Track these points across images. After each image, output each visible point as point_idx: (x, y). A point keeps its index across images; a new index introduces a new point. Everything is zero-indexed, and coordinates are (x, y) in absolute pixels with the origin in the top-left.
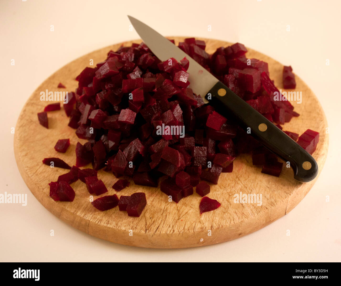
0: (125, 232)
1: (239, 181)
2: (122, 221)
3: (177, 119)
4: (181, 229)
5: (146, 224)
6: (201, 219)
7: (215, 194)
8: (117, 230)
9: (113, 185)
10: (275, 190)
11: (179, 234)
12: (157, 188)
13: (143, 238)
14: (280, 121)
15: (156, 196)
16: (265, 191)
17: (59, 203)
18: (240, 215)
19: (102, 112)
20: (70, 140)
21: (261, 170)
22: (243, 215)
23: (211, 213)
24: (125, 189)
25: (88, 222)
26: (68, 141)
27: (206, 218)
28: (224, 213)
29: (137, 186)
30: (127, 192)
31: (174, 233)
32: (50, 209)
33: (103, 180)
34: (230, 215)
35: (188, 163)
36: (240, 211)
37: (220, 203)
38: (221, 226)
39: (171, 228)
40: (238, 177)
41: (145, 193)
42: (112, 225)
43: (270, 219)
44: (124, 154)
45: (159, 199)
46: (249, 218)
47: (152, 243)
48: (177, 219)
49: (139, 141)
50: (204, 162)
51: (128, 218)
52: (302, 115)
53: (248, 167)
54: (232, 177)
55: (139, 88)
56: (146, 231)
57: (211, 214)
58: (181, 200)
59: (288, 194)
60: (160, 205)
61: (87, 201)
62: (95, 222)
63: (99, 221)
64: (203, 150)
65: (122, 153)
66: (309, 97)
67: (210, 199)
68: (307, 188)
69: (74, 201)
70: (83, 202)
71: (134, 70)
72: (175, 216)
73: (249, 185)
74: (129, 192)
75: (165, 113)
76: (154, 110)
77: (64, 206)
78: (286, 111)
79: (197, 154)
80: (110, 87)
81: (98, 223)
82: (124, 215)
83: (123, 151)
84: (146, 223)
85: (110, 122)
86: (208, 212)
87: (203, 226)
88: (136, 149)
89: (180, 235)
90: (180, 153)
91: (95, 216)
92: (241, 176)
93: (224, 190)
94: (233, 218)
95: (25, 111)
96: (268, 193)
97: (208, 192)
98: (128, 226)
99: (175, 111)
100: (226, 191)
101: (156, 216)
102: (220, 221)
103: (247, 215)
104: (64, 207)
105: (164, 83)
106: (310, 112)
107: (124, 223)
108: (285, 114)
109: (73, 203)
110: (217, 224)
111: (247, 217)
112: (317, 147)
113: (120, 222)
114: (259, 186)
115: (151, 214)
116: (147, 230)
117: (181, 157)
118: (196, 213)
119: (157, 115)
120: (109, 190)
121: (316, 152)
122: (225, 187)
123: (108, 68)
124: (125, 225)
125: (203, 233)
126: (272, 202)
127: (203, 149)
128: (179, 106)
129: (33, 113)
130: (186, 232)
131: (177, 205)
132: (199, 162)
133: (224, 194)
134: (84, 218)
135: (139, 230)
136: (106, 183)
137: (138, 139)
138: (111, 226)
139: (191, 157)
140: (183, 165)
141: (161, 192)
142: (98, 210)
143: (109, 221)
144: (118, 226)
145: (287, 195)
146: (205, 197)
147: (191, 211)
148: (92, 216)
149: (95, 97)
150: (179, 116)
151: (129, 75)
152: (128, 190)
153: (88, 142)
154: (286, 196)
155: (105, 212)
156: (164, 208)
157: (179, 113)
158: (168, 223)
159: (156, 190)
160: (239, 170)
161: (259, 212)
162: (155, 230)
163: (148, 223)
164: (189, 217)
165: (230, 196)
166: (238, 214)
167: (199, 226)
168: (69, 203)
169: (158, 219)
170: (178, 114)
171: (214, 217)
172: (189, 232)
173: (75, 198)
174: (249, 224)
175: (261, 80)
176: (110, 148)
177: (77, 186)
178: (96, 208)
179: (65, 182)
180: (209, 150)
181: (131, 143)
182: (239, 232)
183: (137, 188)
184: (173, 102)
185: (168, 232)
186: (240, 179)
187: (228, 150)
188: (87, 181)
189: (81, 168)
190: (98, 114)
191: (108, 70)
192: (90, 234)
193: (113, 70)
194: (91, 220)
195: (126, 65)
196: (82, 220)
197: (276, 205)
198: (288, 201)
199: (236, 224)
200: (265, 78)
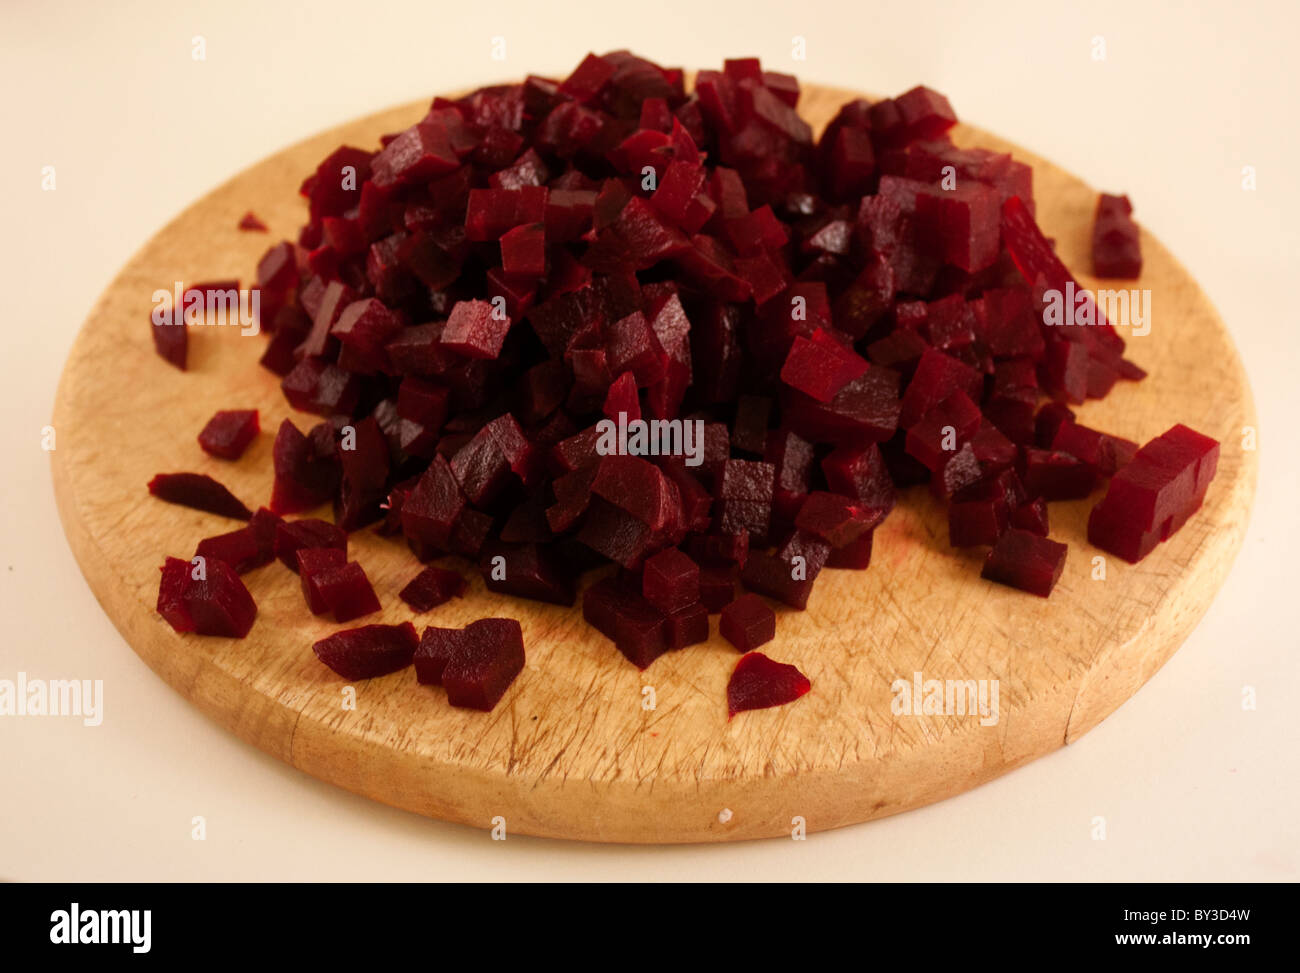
0: (431, 764)
1: (892, 603)
2: (424, 723)
3: (668, 350)
4: (646, 765)
5: (515, 741)
6: (729, 736)
7: (792, 645)
8: (402, 757)
9: (405, 585)
10: (1029, 644)
11: (640, 784)
12: (571, 611)
13: (500, 794)
14: (1068, 389)
15: (565, 637)
16: (991, 645)
17: (190, 643)
18: (882, 730)
19: (384, 307)
20: (262, 414)
21: (981, 567)
22: (896, 731)
23: (770, 716)
24: (448, 604)
25: (293, 719)
26: (252, 417)
27: (749, 733)
28: (823, 717)
29: (495, 595)
30: (454, 617)
31: (617, 781)
32: (157, 664)
33: (367, 568)
34: (843, 727)
35: (698, 520)
36: (885, 718)
37: (809, 678)
38: (804, 767)
39: (608, 762)
40: (890, 587)
41: (523, 626)
42: (384, 735)
43: (1002, 753)
44: (452, 472)
45: (574, 649)
46: (918, 742)
47: (530, 814)
48: (637, 728)
49: (512, 422)
50: (760, 521)
51: (445, 714)
52: (1159, 376)
53: (931, 555)
54: (864, 588)
55: (531, 224)
56: (511, 766)
57: (771, 720)
58: (660, 659)
59: (1080, 665)
60: (576, 675)
61: (299, 638)
62: (321, 720)
63: (337, 716)
64: (758, 473)
65: (447, 467)
66: (1191, 311)
67: (771, 661)
68: (1156, 648)
69: (249, 638)
70: (283, 641)
71: (519, 161)
72: (629, 718)
73: (930, 622)
74: (461, 617)
75: (621, 322)
76: (581, 311)
77: (211, 652)
78: (1092, 355)
79: (733, 490)
80: (421, 219)
81: (331, 724)
82: (433, 699)
83: (448, 461)
84: (515, 735)
85: (410, 348)
86: (758, 712)
87: (734, 761)
88: (501, 455)
89: (640, 790)
90: (669, 479)
91: (321, 697)
92: (901, 586)
93: (831, 632)
94: (855, 738)
95: (106, 303)
96: (1001, 653)
97: (768, 634)
98: (443, 741)
99: (662, 320)
100: (839, 637)
101: (555, 712)
102: (802, 747)
103: (912, 734)
104: (209, 657)
105: (625, 209)
106: (1190, 367)
107: (428, 730)
108: (1088, 365)
109: (244, 644)
110: (788, 756)
111: (910, 741)
112: (1207, 497)
113: (414, 725)
114: (966, 625)
115: (536, 703)
116: (516, 761)
117: (668, 491)
118: (713, 712)
119: (588, 329)
120: (389, 605)
121: (1201, 515)
122: (833, 623)
123: (419, 147)
124: (432, 737)
125: (732, 786)
126: (1013, 691)
127: (761, 473)
128: (679, 304)
129: (135, 313)
130: (666, 781)
131: (643, 677)
132: (741, 521)
133: (828, 646)
134: (280, 700)
135: (487, 760)
136: (379, 581)
137: (509, 414)
138: (380, 740)
139: (711, 499)
140: (676, 523)
141: (583, 625)
142: (338, 676)
143: (372, 720)
144: (406, 741)
145: (1074, 667)
146: (754, 653)
147: (692, 703)
148: (311, 699)
149: (364, 257)
150: (676, 339)
151: (498, 177)
152: (458, 611)
153: (327, 424)
154: (1070, 670)
155: (362, 684)
156: (592, 685)
157: (675, 327)
158: (597, 743)
159: (567, 616)
160: (895, 563)
161: (961, 723)
162: (546, 765)
163: (522, 738)
164: (683, 726)
165: (851, 656)
166: (877, 725)
167: (717, 760)
168: (230, 642)
169: (561, 725)
170: (671, 331)
171: (783, 732)
172: (679, 779)
173: (254, 628)
174: (917, 766)
175: (1000, 226)
176: (403, 446)
177: (267, 584)
178: (330, 669)
179: (221, 563)
180: (783, 474)
181: (483, 430)
182: (877, 796)
183: (495, 605)
184: (656, 285)
185: (597, 776)
186: (896, 594)
187: (860, 485)
188: (303, 561)
189: (288, 519)
190: (367, 315)
191: (418, 152)
192: (296, 763)
193: (436, 156)
194: (305, 713)
195: (487, 140)
196: (272, 707)
197: (1028, 703)
198: (1077, 689)
199: (867, 761)
200: (1017, 223)
